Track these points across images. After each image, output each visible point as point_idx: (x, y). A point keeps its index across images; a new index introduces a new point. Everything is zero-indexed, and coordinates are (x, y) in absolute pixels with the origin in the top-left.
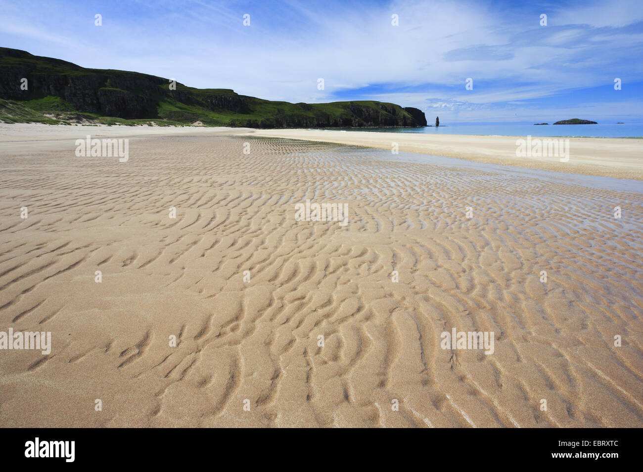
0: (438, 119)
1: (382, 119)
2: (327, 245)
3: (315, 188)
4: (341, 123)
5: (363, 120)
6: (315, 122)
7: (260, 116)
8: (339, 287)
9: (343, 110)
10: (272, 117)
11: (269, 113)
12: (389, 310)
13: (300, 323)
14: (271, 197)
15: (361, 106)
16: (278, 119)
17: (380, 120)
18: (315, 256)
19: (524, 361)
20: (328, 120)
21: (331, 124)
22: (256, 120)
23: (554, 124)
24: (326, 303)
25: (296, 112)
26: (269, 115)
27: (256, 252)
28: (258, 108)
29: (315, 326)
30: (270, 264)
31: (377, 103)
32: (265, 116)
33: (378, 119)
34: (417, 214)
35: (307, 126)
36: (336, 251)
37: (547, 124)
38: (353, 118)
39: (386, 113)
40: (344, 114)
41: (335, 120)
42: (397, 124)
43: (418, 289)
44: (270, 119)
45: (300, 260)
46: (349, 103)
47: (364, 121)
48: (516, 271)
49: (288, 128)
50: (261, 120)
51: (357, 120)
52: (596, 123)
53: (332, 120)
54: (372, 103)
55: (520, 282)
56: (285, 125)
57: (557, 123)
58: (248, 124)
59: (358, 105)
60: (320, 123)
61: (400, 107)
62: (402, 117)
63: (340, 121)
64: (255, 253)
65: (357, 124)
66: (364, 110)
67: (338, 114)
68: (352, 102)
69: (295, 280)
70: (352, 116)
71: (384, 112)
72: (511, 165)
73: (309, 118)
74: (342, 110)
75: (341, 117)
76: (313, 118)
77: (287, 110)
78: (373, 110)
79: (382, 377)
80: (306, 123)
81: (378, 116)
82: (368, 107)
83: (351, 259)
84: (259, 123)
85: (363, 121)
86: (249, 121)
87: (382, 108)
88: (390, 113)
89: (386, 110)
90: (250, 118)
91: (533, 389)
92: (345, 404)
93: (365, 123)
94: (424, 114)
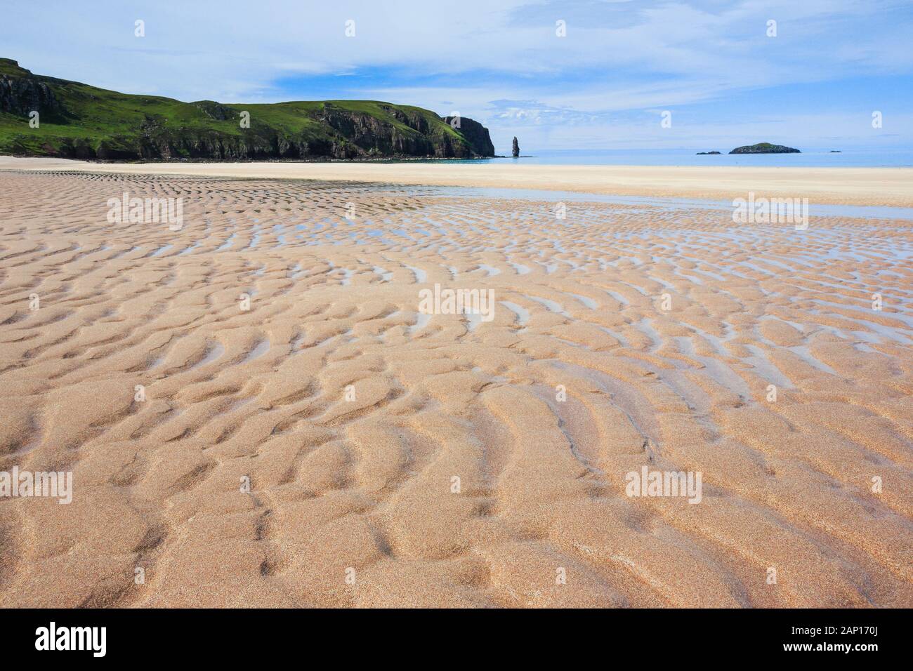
0: (516, 142)
1: (398, 142)
2: (292, 306)
3: (253, 233)
4: (306, 149)
5: (356, 143)
6: (244, 148)
7: (98, 129)
8: (331, 365)
9: (308, 120)
10: (132, 134)
11: (123, 122)
12: (473, 387)
13: (226, 433)
14: (132, 248)
15: (351, 112)
16: (148, 138)
17: (394, 144)
18: (260, 323)
19: (806, 430)
20: (275, 142)
21: (282, 152)
22: (87, 140)
23: (730, 153)
24: (300, 392)
25: (195, 122)
26: (124, 127)
27: (86, 328)
28: (91, 108)
29: (273, 433)
30: (131, 344)
31: (386, 107)
32: (112, 129)
33: (391, 141)
34: (501, 257)
35: (223, 157)
36: (318, 313)
37: (718, 153)
38: (332, 140)
39: (406, 127)
40: (312, 130)
41: (292, 144)
42: (432, 153)
43: (532, 352)
44: (126, 137)
45: (220, 332)
46: (323, 105)
47: (360, 146)
48: (735, 314)
49: (176, 161)
50: (101, 139)
51: (343, 143)
52: (797, 151)
53: (284, 142)
54: (375, 105)
55: (748, 328)
56: (166, 154)
57: (736, 151)
58: (63, 149)
59: (343, 111)
60: (256, 149)
61: (435, 115)
62: (442, 138)
63: (302, 145)
64: (83, 331)
65: (343, 153)
66: (357, 120)
67: (297, 129)
68: (328, 104)
69: (208, 364)
70: (331, 135)
71: (402, 127)
72: (673, 196)
73: (229, 137)
74: (306, 121)
75: (305, 136)
76: (237, 138)
77: (170, 116)
78: (377, 120)
79: (480, 499)
80: (222, 150)
81: (390, 136)
82: (366, 115)
83: (358, 322)
84: (97, 147)
85: (356, 147)
86: (69, 141)
87: (397, 117)
88: (417, 129)
89: (407, 122)
90: (71, 135)
91: (843, 468)
92: (385, 562)
93: (361, 151)
94: (486, 131)
